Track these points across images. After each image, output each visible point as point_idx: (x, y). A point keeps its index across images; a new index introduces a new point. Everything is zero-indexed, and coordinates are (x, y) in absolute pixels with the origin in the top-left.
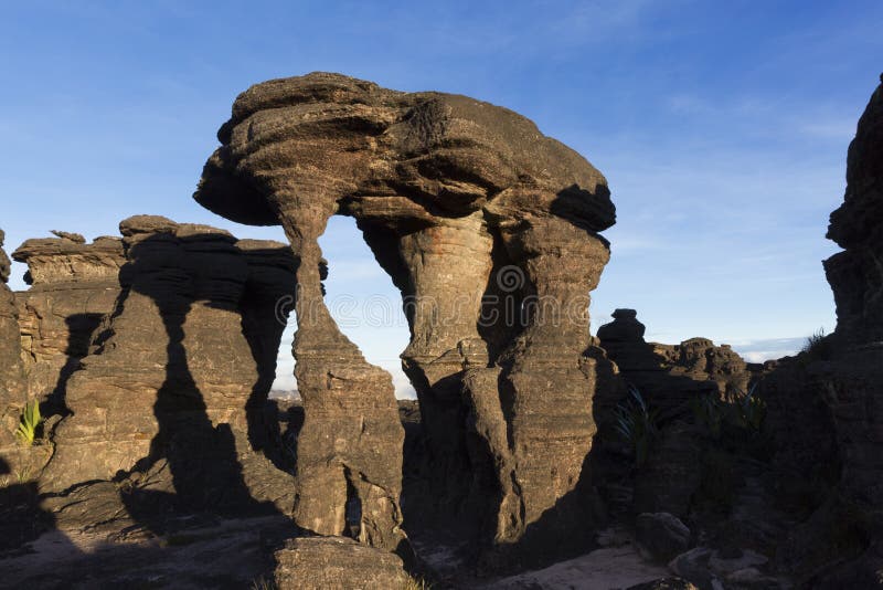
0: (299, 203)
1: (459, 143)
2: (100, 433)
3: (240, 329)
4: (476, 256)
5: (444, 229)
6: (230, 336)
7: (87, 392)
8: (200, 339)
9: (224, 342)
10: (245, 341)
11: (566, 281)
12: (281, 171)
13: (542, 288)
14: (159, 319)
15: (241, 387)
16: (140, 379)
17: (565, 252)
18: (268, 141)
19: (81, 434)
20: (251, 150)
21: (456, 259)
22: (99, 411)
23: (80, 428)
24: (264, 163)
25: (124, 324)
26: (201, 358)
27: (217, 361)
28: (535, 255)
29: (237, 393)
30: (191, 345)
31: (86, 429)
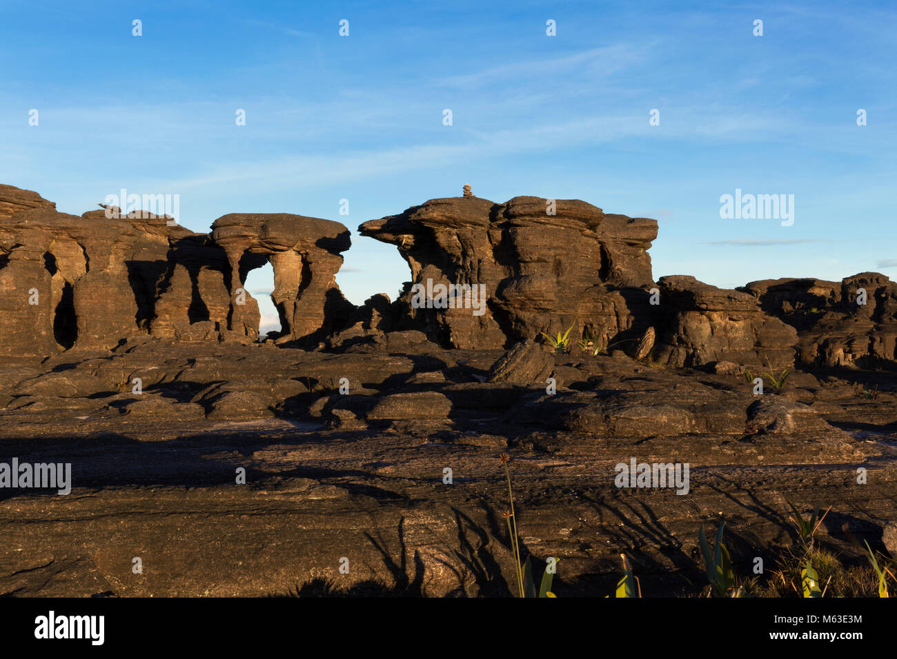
0: (232, 253)
1: (273, 238)
2: (167, 325)
3: (223, 281)
4: (295, 262)
5: (280, 256)
6: (218, 285)
7: (164, 308)
8: (205, 287)
9: (215, 288)
10: (225, 287)
11: (321, 271)
12: (226, 245)
13: (313, 274)
14: (189, 279)
15: (223, 308)
16: (183, 303)
17: (320, 262)
18: (223, 238)
19: (160, 325)
20: (218, 239)
21: (286, 264)
22: (167, 316)
23: (160, 322)
24: (222, 243)
25: (175, 280)
26: (207, 295)
27: (213, 296)
28: (311, 263)
29: (222, 311)
30: (202, 290)
31: (163, 323)
